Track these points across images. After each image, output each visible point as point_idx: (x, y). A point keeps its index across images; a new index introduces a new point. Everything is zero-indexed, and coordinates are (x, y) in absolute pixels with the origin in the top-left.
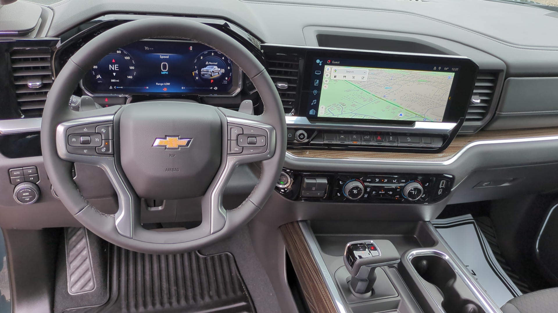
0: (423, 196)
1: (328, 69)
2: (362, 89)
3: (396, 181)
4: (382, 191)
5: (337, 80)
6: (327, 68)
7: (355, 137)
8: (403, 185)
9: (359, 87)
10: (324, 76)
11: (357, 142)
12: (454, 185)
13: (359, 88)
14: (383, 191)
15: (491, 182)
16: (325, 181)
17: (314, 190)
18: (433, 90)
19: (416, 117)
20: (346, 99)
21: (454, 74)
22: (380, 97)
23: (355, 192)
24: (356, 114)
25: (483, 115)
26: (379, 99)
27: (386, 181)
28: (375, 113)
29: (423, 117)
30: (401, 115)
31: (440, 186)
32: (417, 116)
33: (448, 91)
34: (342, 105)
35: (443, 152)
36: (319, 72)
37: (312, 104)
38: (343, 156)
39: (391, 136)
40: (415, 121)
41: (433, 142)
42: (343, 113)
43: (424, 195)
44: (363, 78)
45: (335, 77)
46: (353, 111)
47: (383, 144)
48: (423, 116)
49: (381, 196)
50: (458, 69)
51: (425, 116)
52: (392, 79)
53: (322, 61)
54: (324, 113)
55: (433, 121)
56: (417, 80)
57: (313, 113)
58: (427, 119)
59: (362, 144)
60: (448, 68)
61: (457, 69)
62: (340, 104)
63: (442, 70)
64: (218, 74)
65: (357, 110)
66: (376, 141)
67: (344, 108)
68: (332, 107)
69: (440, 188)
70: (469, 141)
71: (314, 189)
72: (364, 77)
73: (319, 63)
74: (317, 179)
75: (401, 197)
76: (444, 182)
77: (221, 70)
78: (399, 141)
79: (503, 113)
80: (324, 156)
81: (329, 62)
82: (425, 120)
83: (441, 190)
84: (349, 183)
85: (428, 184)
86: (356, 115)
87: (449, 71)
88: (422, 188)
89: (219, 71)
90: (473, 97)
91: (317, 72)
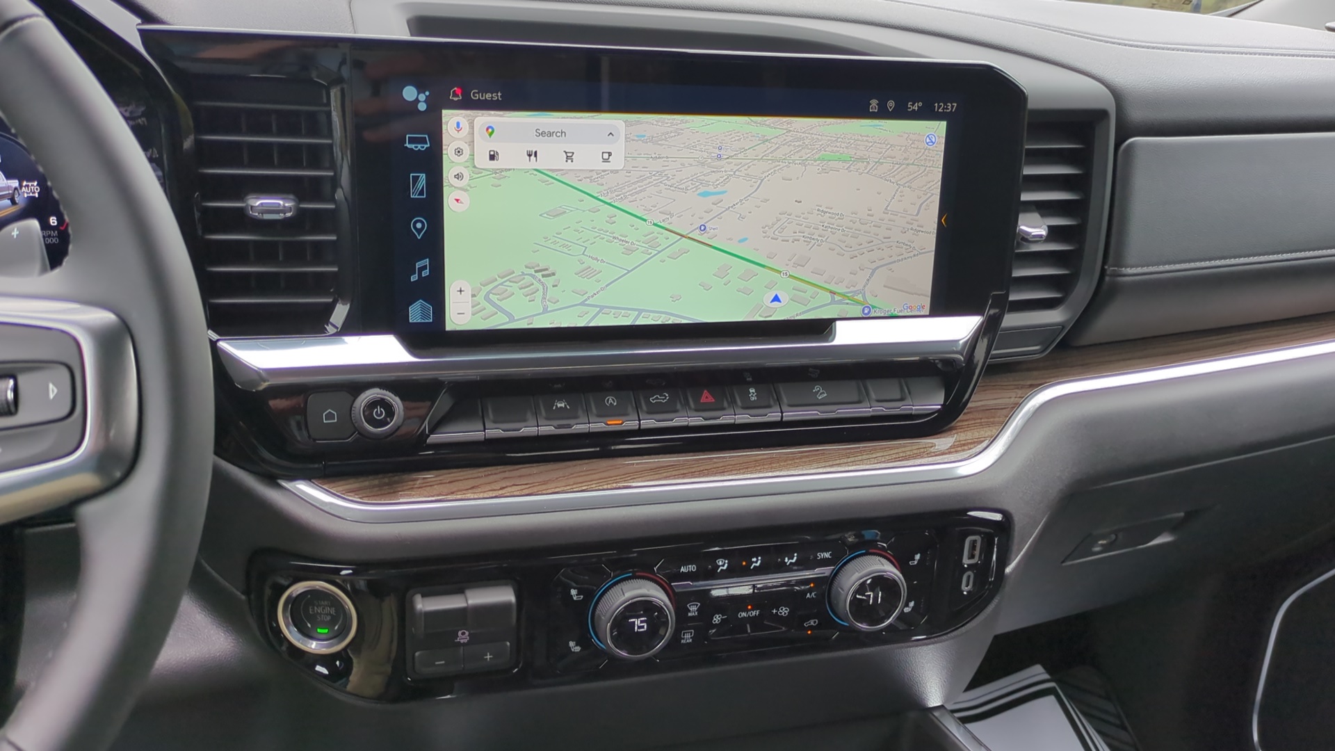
0: (907, 610)
1: (458, 124)
2: (609, 204)
3: (795, 558)
4: (747, 611)
5: (502, 170)
6: (454, 121)
7: (611, 401)
8: (826, 571)
9: (596, 195)
10: (445, 157)
11: (624, 418)
12: (1015, 548)
13: (596, 198)
14: (753, 609)
15: (1120, 536)
16: (504, 595)
17: (464, 644)
18: (879, 193)
19: (833, 302)
20: (552, 246)
21: (944, 124)
22: (684, 234)
23: (639, 627)
24: (602, 308)
25: (1062, 285)
26: (684, 239)
27: (757, 562)
28: (676, 298)
29: (858, 303)
30: (776, 299)
31: (966, 561)
32: (837, 298)
33: (933, 194)
34: (539, 275)
35: (951, 429)
36: (423, 141)
37: (414, 278)
38: (571, 481)
39: (750, 384)
40: (834, 320)
41: (910, 393)
42: (551, 306)
43: (912, 604)
44: (606, 156)
45: (492, 157)
46: (589, 298)
47: (726, 419)
48: (860, 298)
49: (749, 631)
50: (955, 104)
51: (864, 296)
52: (719, 157)
53: (427, 93)
54: (473, 315)
55: (896, 313)
56: (817, 157)
57: (424, 316)
58: (873, 307)
59: (642, 427)
60: (920, 104)
61: (952, 107)
62: (532, 271)
63: (901, 113)
64: (9, 202)
65: (602, 289)
66: (697, 410)
67: (550, 286)
68: (502, 284)
69: (967, 569)
70: (1032, 386)
71: (463, 637)
72: (610, 154)
73: (417, 101)
74: (469, 593)
75: (827, 623)
76: (975, 541)
77: (21, 186)
78: (785, 400)
79: (1129, 271)
80: (488, 488)
81: (455, 95)
82: (866, 312)
83: (969, 577)
84: (611, 592)
85: (918, 557)
86: (605, 310)
87: (927, 114)
88: (901, 576)
89: (16, 189)
90: (1023, 218)
91: (412, 141)
